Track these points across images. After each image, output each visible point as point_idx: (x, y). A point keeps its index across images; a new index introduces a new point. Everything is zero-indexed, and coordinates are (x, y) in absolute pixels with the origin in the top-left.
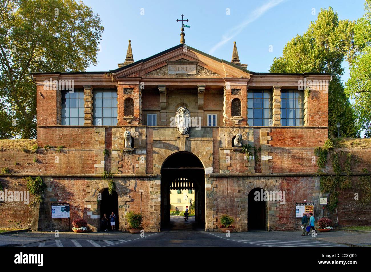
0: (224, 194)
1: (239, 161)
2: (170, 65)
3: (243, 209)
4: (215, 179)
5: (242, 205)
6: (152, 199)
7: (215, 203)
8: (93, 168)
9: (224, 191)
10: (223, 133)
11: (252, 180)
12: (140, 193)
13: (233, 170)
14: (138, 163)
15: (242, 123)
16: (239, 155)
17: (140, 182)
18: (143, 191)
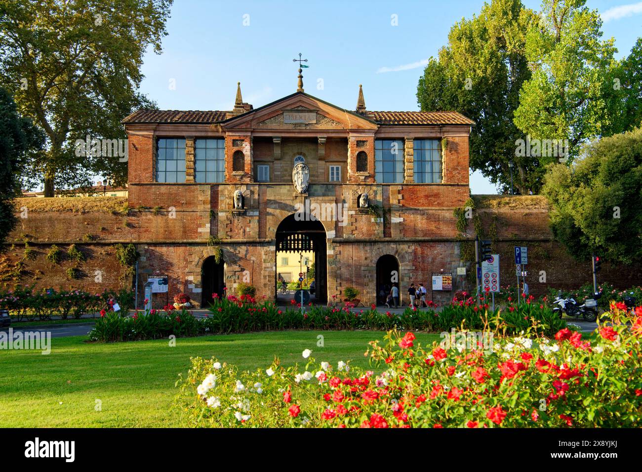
0: (348, 261)
1: (365, 223)
2: (287, 114)
3: (371, 280)
4: (338, 245)
5: (369, 275)
6: (265, 268)
8: (197, 232)
9: (348, 258)
10: (347, 192)
11: (381, 245)
12: (252, 262)
13: (359, 234)
14: (249, 227)
15: (369, 180)
16: (365, 217)
17: (251, 248)
18: (255, 258)
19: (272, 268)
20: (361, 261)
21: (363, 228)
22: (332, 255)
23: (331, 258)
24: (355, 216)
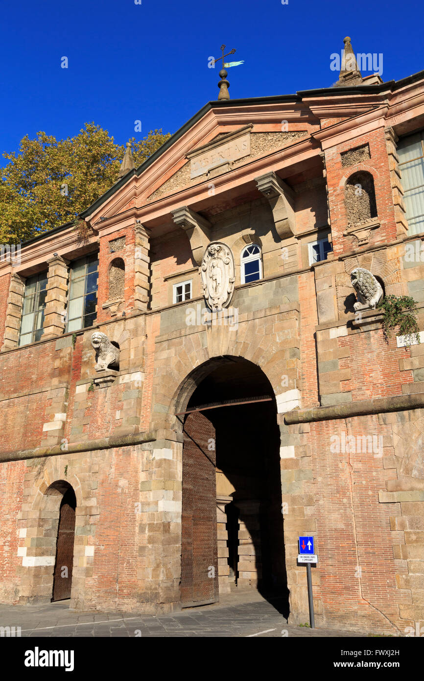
1: (378, 356)
2: (196, 159)
5: (406, 519)
6: (143, 504)
10: (324, 282)
13: (361, 388)
14: (121, 408)
15: (382, 237)
16: (376, 336)
17: (121, 457)
18: (126, 481)
20: (374, 474)
21: (372, 371)
22: (291, 459)
23: (290, 470)
24: (347, 339)
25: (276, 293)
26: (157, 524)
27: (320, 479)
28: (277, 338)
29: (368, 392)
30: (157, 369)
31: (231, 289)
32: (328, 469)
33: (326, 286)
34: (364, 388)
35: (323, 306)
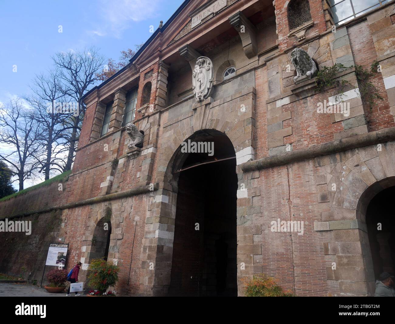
0: (280, 210)
2: (195, 17)
3: (345, 261)
4: (257, 174)
5: (339, 245)
6: (147, 233)
7: (257, 239)
8: (99, 188)
9: (280, 202)
10: (273, 71)
11: (362, 155)
12: (135, 223)
13: (300, 140)
14: (140, 171)
15: (315, 32)
16: (312, 100)
17: (137, 202)
18: (139, 217)
19: (154, 232)
20: (310, 207)
21: (309, 126)
22: (245, 199)
23: (244, 207)
24: (290, 106)
25: (240, 85)
26: (154, 246)
27: (266, 213)
28: (239, 113)
29: (306, 143)
30: (163, 144)
31: (210, 86)
32: (273, 205)
33: (275, 73)
34: (302, 140)
35: (273, 87)
